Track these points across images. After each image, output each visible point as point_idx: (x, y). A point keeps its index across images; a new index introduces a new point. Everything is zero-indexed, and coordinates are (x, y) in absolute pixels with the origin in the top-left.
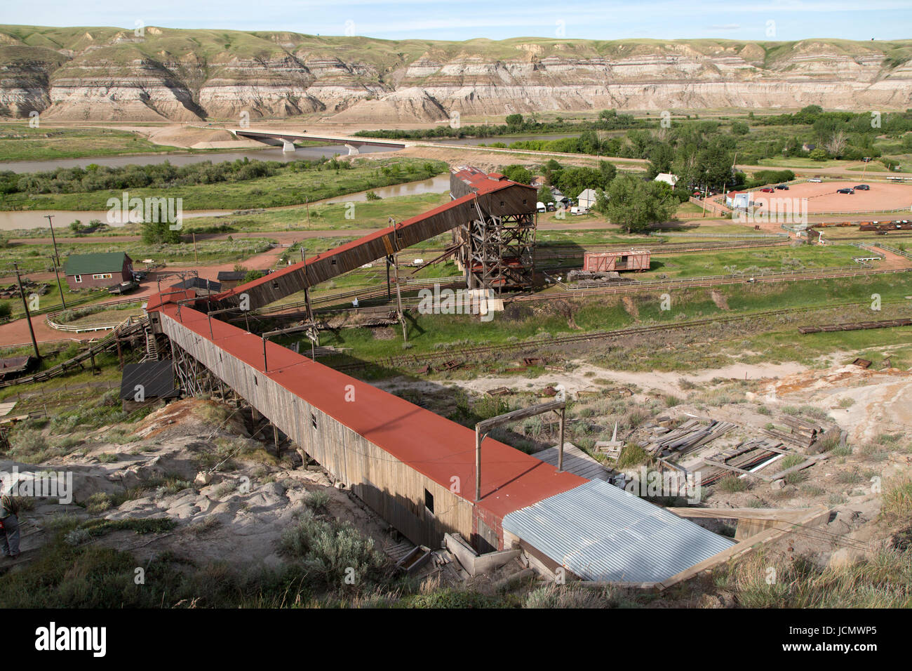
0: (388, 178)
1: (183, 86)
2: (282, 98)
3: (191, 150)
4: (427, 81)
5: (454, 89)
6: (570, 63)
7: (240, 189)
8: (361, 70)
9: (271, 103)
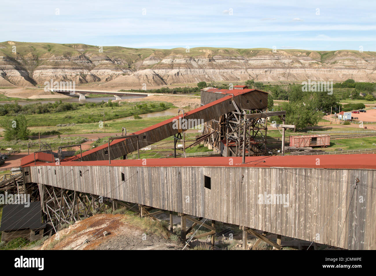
0: (141, 110)
1: (25, 70)
2: (78, 75)
3: (28, 100)
4: (154, 66)
5: (168, 70)
6: (227, 58)
7: (57, 116)
8: (119, 62)
9: (71, 77)
